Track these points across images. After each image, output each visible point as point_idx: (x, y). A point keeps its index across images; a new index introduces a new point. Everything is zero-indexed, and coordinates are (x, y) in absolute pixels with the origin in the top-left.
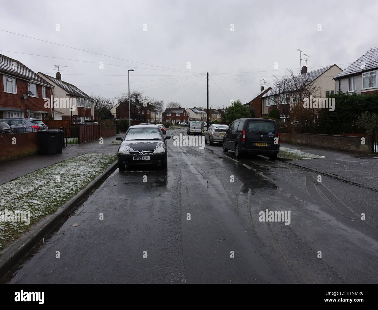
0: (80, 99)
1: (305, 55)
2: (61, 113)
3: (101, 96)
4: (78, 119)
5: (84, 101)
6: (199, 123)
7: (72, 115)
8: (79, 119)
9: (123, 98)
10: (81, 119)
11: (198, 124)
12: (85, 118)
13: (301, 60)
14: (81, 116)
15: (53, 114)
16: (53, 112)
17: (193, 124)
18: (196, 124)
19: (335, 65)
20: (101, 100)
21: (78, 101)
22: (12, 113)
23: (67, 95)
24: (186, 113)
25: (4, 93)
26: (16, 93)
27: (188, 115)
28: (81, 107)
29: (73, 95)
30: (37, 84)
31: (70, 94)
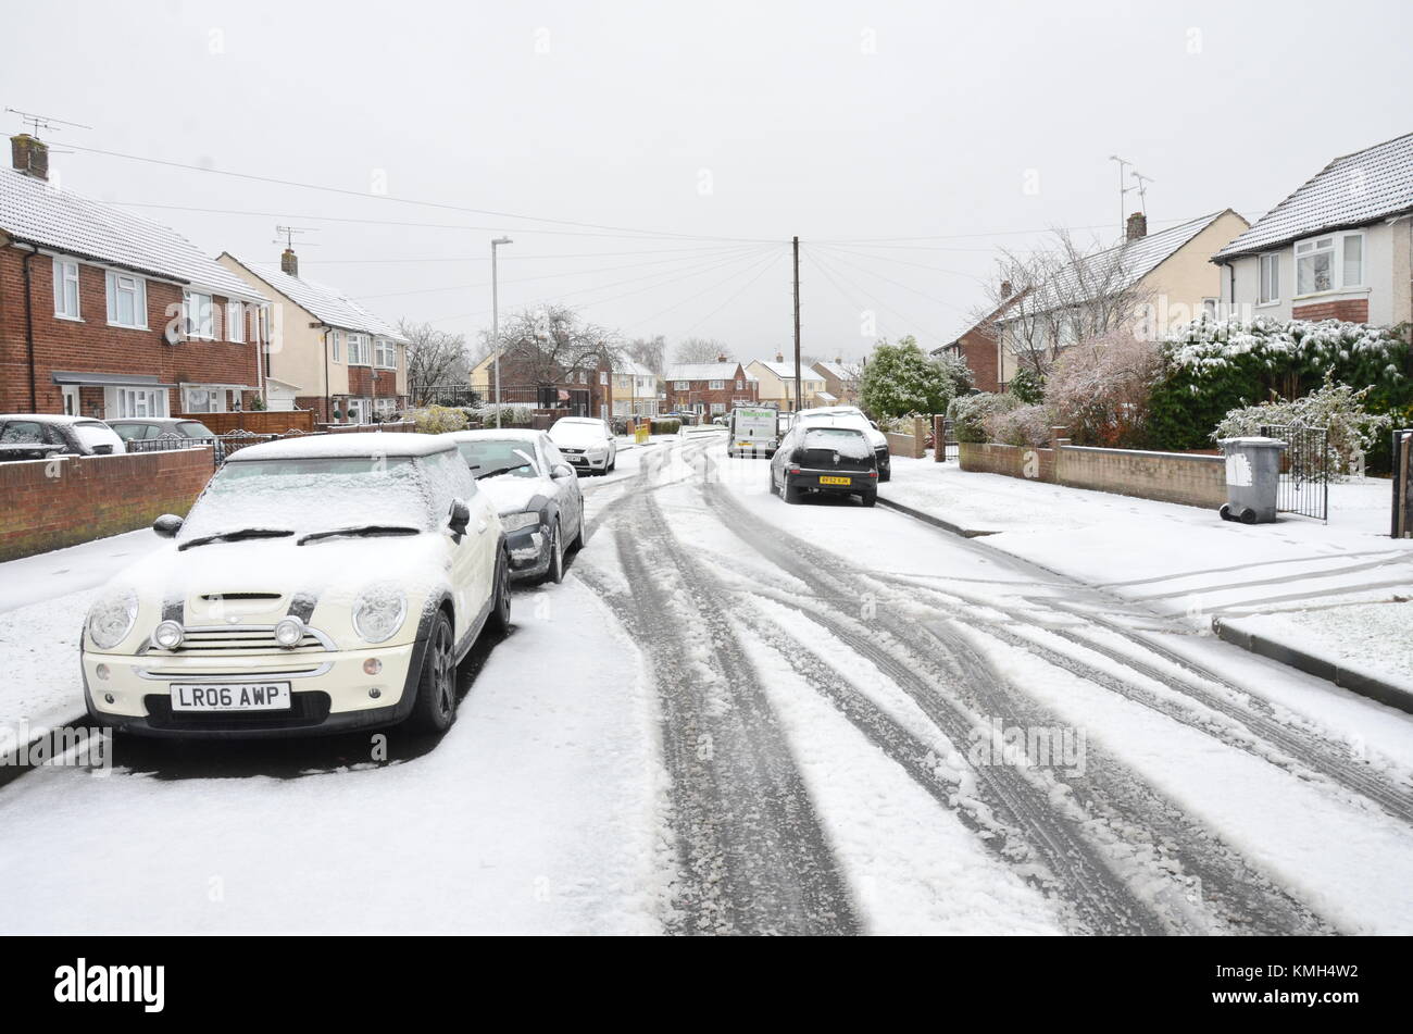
0: (355, 339)
1: (1135, 174)
2: (291, 388)
3: (435, 327)
4: (350, 407)
5: (372, 344)
6: (768, 415)
7: (330, 395)
8: (354, 408)
9: (509, 333)
10: (360, 406)
11: (761, 419)
12: (376, 401)
13: (1123, 191)
14: (362, 397)
15: (264, 392)
16: (264, 385)
17: (746, 418)
18: (757, 419)
19: (1230, 211)
20: (433, 339)
21: (349, 345)
22: (133, 393)
23: (313, 325)
24: (744, 379)
25: (108, 328)
26: (145, 327)
27: (754, 388)
28: (360, 367)
29: (331, 327)
30: (210, 293)
31: (323, 324)
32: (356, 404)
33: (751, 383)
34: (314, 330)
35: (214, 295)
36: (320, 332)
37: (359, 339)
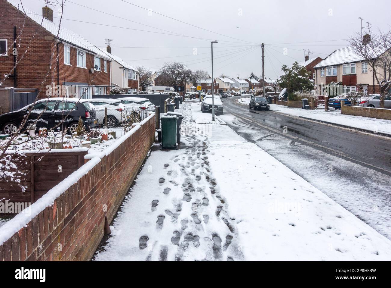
1: (367, 23)
5: (133, 73)
7: (124, 88)
15: (111, 87)
16: (111, 85)
21: (129, 73)
22: (83, 89)
23: (120, 68)
24: (216, 83)
25: (77, 68)
26: (85, 67)
27: (218, 85)
28: (131, 80)
29: (125, 68)
30: (100, 57)
31: (124, 67)
32: (130, 90)
33: (217, 84)
34: (120, 69)
35: (101, 58)
36: (122, 70)
37: (131, 72)
